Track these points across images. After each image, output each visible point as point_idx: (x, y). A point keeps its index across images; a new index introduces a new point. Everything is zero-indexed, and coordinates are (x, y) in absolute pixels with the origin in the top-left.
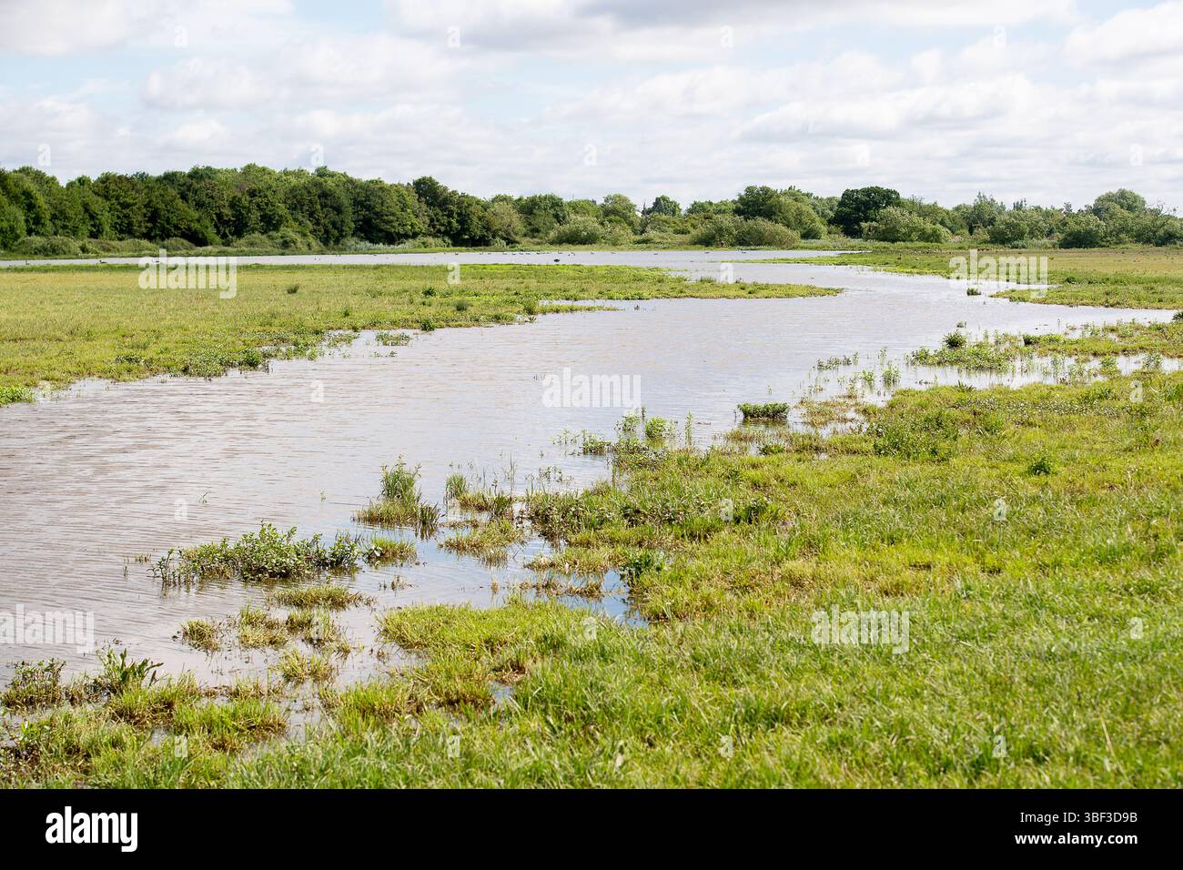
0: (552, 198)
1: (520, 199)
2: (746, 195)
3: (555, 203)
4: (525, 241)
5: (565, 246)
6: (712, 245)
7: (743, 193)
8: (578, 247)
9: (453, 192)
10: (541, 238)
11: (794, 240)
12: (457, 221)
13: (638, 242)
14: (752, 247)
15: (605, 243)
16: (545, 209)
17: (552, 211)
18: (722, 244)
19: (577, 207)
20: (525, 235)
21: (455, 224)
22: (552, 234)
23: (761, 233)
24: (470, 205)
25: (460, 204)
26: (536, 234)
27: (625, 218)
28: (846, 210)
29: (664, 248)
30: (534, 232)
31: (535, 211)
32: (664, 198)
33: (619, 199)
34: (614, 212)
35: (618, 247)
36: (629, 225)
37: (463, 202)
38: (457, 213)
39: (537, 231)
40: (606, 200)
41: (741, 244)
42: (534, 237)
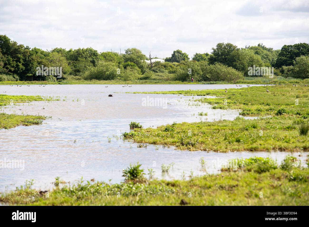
0: (91, 50)
1: (70, 51)
2: (217, 49)
3: (94, 54)
4: (69, 77)
5: (94, 81)
6: (186, 81)
7: (215, 48)
8: (102, 81)
9: (20, 45)
10: (81, 76)
11: (239, 78)
12: (23, 64)
13: (141, 79)
14: (212, 82)
15: (120, 79)
16: (86, 58)
17: (90, 59)
18: (192, 80)
19: (107, 56)
20: (71, 74)
21: (21, 66)
22: (87, 73)
23: (218, 73)
24: (31, 55)
25: (24, 54)
26: (77, 73)
27: (138, 64)
28: (284, 58)
29: (156, 83)
30: (76, 72)
31: (79, 59)
32: (178, 52)
33: (135, 51)
34: (131, 60)
35: (127, 82)
36: (140, 68)
37: (27, 52)
38: (23, 60)
39: (79, 71)
40: (127, 52)
41: (205, 80)
42: (76, 75)
